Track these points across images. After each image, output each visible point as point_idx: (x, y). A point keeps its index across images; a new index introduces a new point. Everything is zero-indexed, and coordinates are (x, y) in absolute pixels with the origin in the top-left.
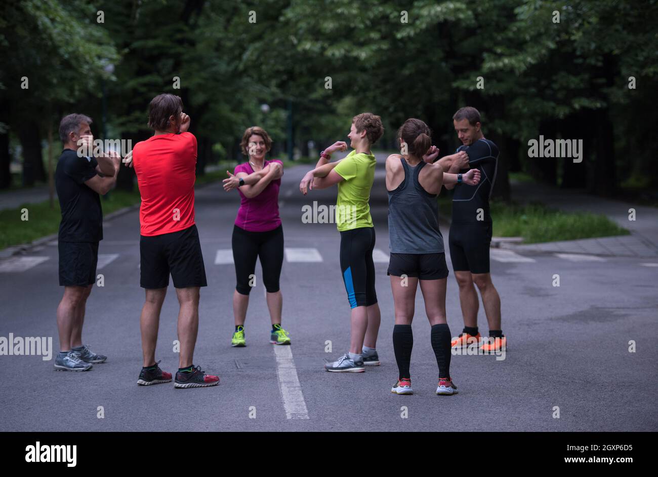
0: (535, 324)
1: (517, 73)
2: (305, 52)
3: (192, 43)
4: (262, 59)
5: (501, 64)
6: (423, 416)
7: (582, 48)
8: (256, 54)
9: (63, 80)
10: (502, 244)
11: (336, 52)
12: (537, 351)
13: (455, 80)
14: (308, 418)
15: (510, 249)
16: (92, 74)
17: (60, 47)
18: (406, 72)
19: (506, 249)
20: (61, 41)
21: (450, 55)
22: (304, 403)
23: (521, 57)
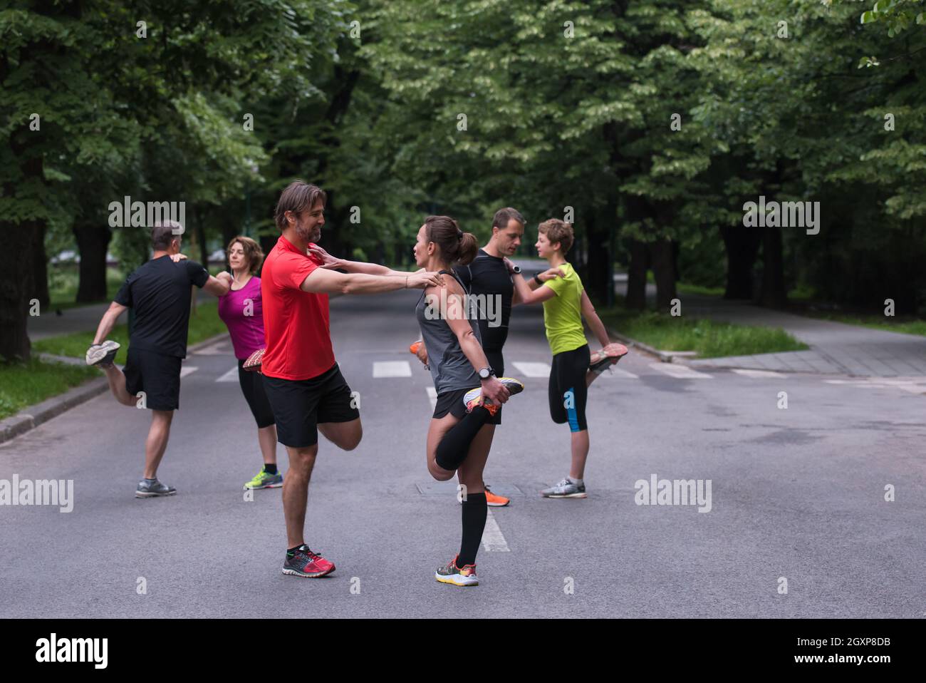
0: (729, 446)
1: (688, 177)
2: (463, 152)
3: (336, 143)
4: (416, 162)
5: (671, 168)
6: (633, 550)
7: (762, 152)
8: (410, 154)
9: (210, 181)
10: (674, 358)
11: (497, 153)
12: (738, 477)
13: (622, 183)
14: (509, 550)
15: (683, 364)
16: (240, 175)
17: (207, 146)
18: (570, 175)
19: (678, 364)
20: (209, 140)
21: (615, 158)
22: (500, 533)
23: (692, 161)
